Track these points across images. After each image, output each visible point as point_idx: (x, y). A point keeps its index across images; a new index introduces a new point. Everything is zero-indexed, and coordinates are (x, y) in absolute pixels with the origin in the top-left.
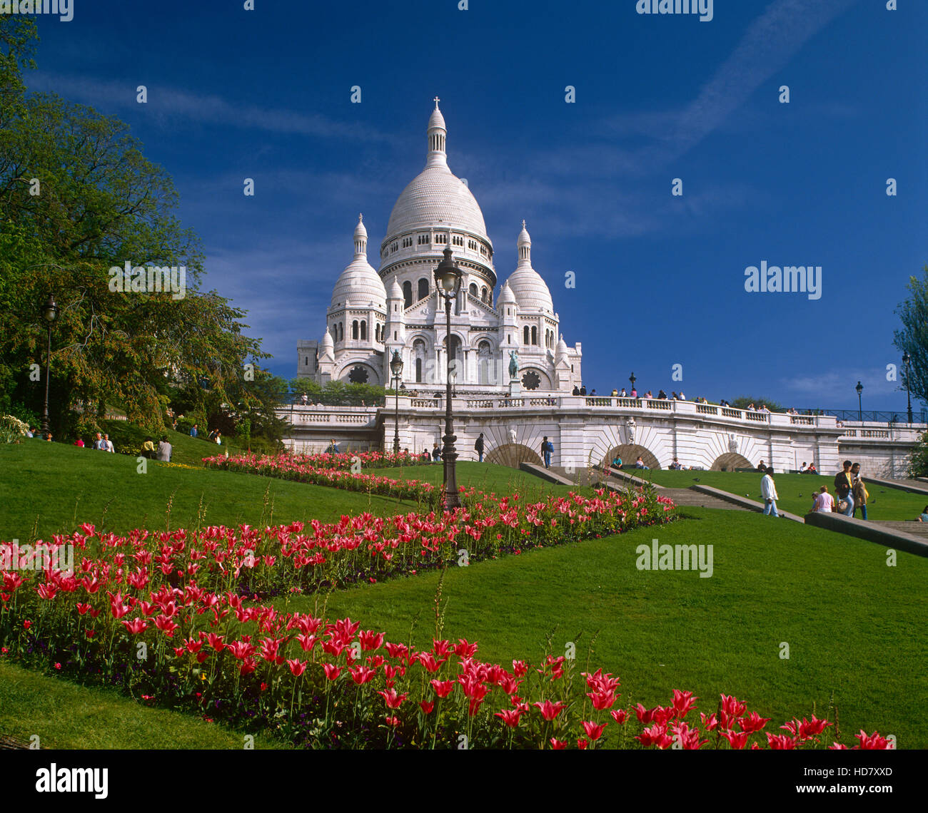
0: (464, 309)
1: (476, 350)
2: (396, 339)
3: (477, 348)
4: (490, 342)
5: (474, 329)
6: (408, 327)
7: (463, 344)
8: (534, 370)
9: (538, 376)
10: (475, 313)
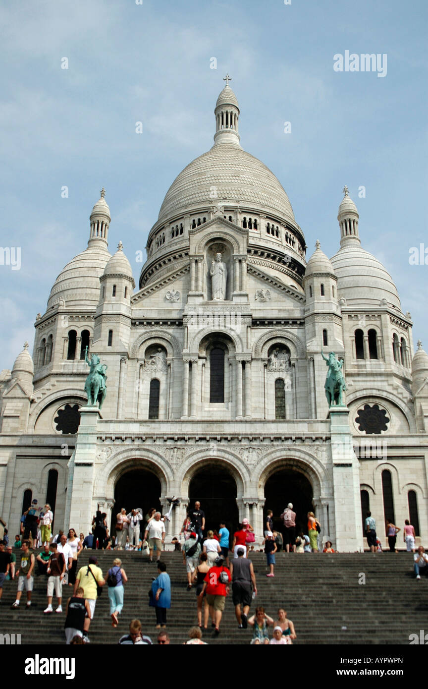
0: (241, 288)
1: (263, 360)
2: (110, 344)
3: (264, 355)
4: (289, 345)
5: (257, 323)
6: (136, 323)
7: (239, 350)
8: (377, 401)
9: (384, 412)
10: (261, 295)
